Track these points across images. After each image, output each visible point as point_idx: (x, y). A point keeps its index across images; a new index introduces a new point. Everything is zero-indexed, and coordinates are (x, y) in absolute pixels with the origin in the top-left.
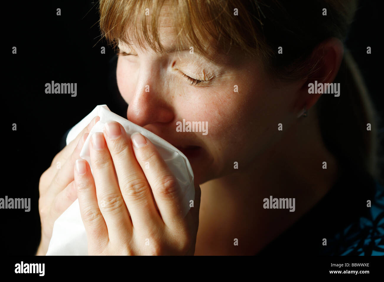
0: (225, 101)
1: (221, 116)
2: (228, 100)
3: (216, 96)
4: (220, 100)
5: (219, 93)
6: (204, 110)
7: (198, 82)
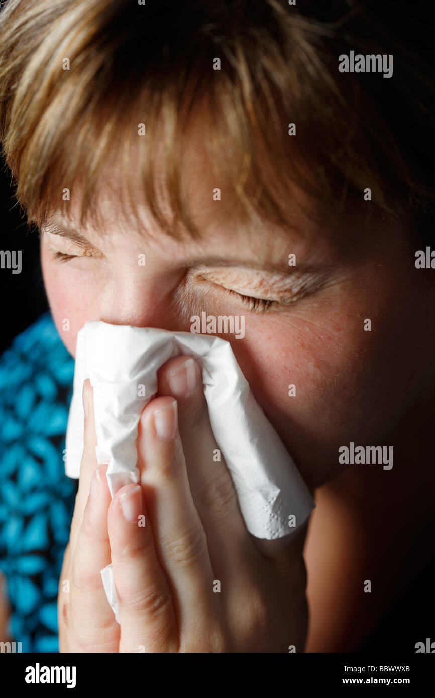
0: (329, 338)
1: (322, 370)
2: (336, 334)
3: (308, 330)
4: (317, 338)
5: (315, 324)
6: (283, 363)
7: (267, 303)
